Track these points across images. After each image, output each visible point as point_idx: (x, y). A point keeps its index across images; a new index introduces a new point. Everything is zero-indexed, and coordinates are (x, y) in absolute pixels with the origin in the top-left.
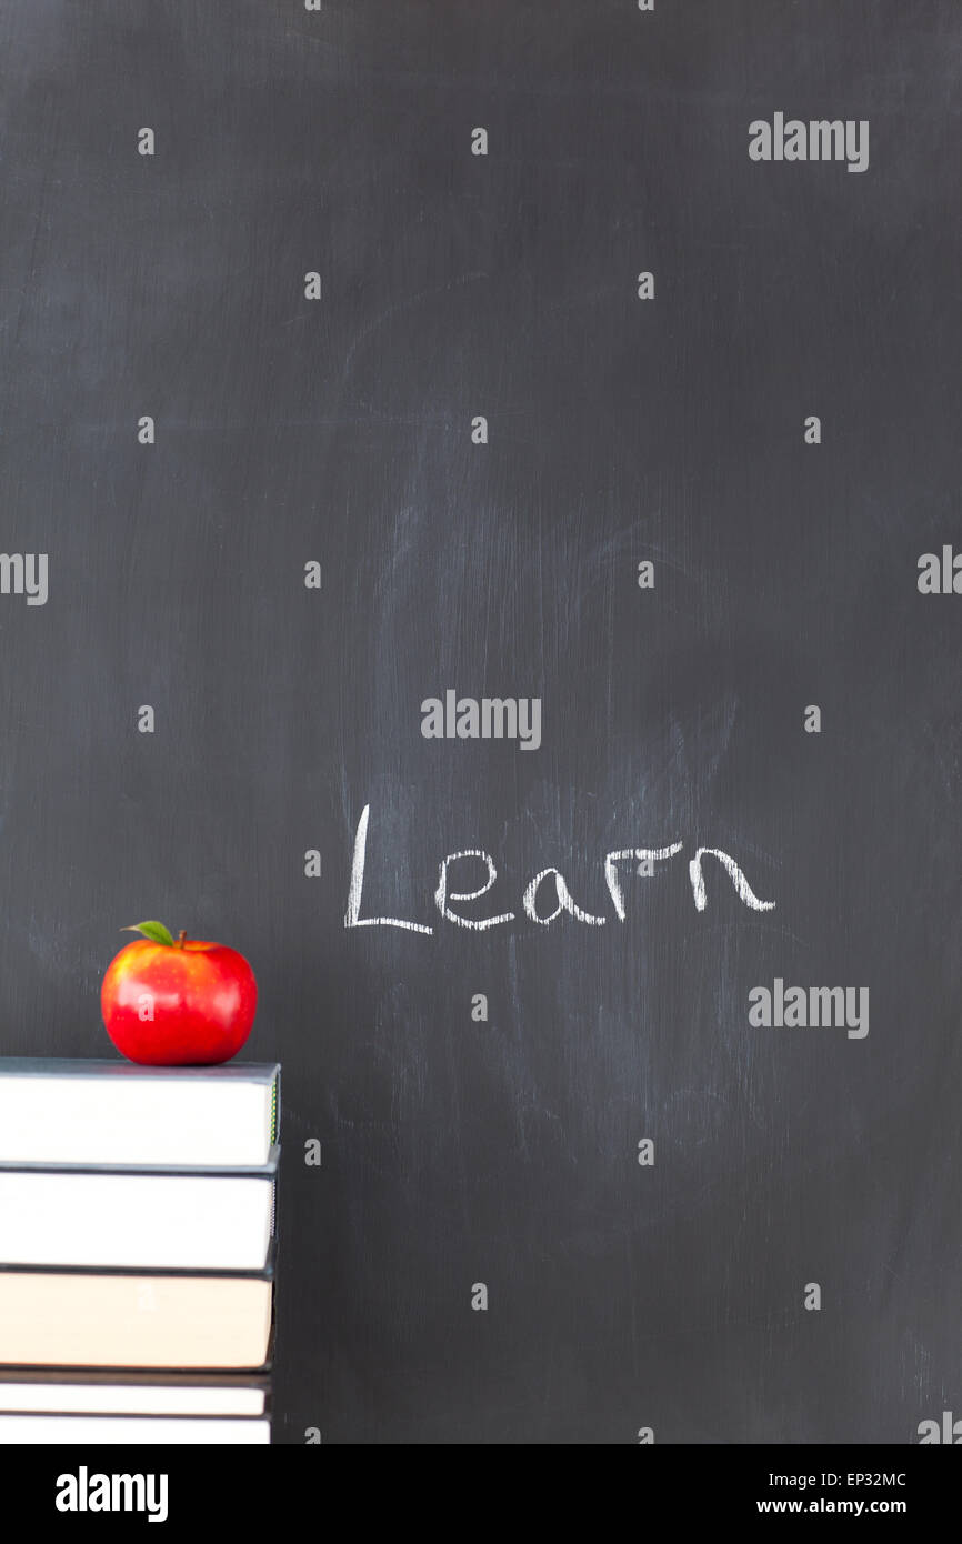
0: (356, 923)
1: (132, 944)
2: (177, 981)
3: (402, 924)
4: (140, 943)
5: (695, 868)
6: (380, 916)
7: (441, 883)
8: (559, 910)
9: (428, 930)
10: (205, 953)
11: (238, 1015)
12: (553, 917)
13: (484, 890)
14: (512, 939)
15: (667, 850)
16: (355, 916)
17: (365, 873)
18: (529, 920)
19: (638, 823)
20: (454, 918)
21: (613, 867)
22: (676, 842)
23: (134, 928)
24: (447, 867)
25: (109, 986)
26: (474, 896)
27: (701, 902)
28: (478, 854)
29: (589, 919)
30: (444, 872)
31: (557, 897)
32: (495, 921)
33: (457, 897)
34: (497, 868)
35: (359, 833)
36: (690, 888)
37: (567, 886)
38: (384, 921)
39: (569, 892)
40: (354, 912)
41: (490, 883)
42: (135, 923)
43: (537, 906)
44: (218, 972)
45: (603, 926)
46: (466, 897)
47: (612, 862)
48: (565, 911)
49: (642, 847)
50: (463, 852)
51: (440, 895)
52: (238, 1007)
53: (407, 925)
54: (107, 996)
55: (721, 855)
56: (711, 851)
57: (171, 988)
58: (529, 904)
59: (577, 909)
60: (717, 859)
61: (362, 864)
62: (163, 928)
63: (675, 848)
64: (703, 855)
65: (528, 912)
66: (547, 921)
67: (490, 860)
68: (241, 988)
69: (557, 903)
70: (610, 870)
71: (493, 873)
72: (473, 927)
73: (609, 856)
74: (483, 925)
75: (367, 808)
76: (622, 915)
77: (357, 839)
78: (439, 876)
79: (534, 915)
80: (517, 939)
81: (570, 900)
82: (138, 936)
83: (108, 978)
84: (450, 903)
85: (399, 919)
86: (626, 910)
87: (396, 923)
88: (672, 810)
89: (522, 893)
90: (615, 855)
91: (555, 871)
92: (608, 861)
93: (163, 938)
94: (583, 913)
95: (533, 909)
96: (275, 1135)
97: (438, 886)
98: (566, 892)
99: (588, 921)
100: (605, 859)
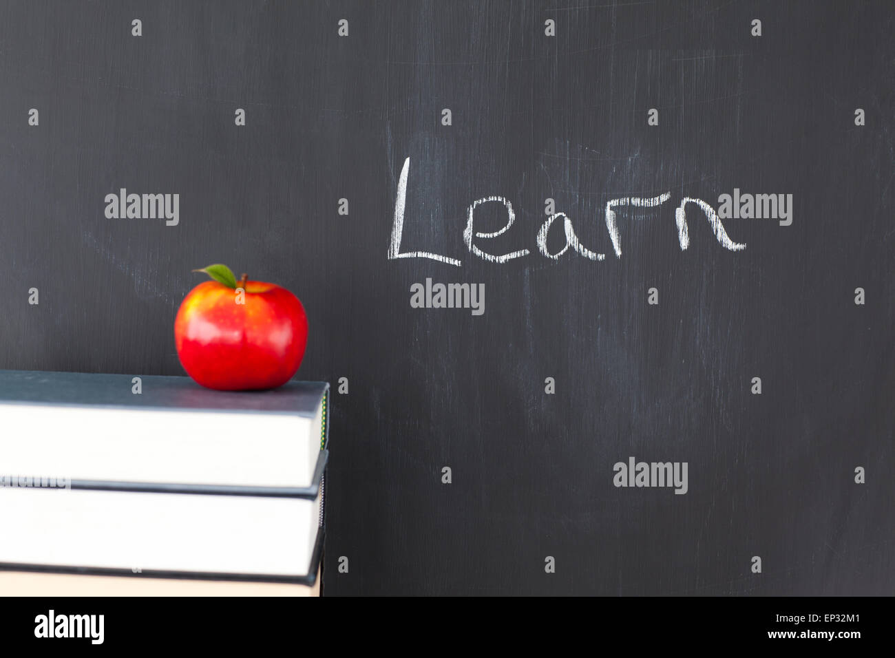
0: (397, 256)
1: (201, 285)
2: (237, 320)
3: (435, 257)
4: (209, 284)
5: (680, 214)
6: (417, 251)
7: (468, 223)
8: (567, 247)
9: (457, 263)
10: (261, 295)
11: (289, 348)
12: (562, 253)
13: (504, 229)
14: (527, 271)
15: (657, 198)
16: (397, 250)
17: (406, 214)
18: (541, 255)
19: (634, 175)
20: (478, 253)
21: (612, 212)
22: (665, 192)
23: (203, 270)
24: (474, 210)
25: (179, 322)
26: (496, 234)
27: (684, 242)
28: (500, 200)
29: (591, 255)
30: (471, 214)
31: (565, 236)
32: (513, 255)
33: (482, 235)
34: (515, 212)
35: (401, 180)
36: (676, 231)
37: (574, 228)
38: (420, 254)
39: (575, 232)
40: (396, 246)
41: (509, 224)
42: (203, 267)
43: (548, 244)
44: (273, 312)
45: (603, 261)
46: (490, 235)
47: (612, 208)
48: (571, 248)
49: (636, 196)
50: (487, 198)
51: (468, 233)
52: (290, 342)
53: (440, 258)
54: (179, 331)
55: (702, 203)
56: (694, 201)
57: (233, 326)
58: (542, 242)
59: (581, 247)
60: (699, 207)
61: (403, 206)
62: (228, 269)
63: (664, 198)
64: (688, 203)
65: (541, 249)
66: (556, 257)
67: (510, 205)
68: (293, 325)
69: (564, 242)
70: (609, 214)
71: (512, 215)
72: (495, 261)
73: (609, 204)
74: (503, 259)
75: (408, 160)
76: (619, 253)
77: (400, 185)
78: (467, 217)
79: (546, 251)
80: (531, 272)
81: (576, 239)
82: (205, 278)
83: (180, 313)
84: (476, 241)
85: (434, 253)
86: (622, 248)
87: (431, 256)
88: (662, 166)
89: (536, 233)
90: (614, 203)
91: (564, 215)
92: (608, 207)
93: (226, 279)
94: (586, 250)
95: (545, 247)
96: (325, 441)
97: (466, 225)
98: (572, 233)
99: (590, 257)
100: (605, 205)
